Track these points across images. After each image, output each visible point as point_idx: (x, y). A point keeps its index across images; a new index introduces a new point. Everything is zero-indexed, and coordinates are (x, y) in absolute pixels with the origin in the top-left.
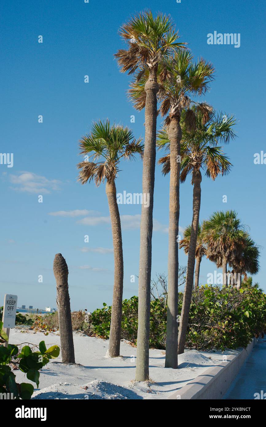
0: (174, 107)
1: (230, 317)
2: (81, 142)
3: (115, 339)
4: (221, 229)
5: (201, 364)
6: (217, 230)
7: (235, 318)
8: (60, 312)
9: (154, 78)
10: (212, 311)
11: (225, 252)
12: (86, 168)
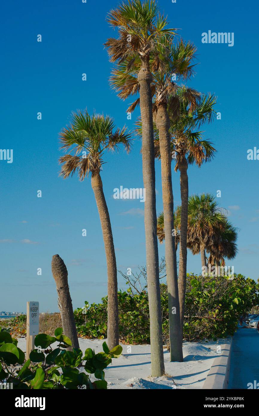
0: (160, 94)
1: (220, 305)
2: (62, 135)
3: (114, 337)
4: (198, 213)
5: (205, 355)
6: (194, 215)
7: (225, 306)
8: (63, 315)
9: (147, 68)
10: (201, 300)
11: (203, 238)
12: (69, 162)
